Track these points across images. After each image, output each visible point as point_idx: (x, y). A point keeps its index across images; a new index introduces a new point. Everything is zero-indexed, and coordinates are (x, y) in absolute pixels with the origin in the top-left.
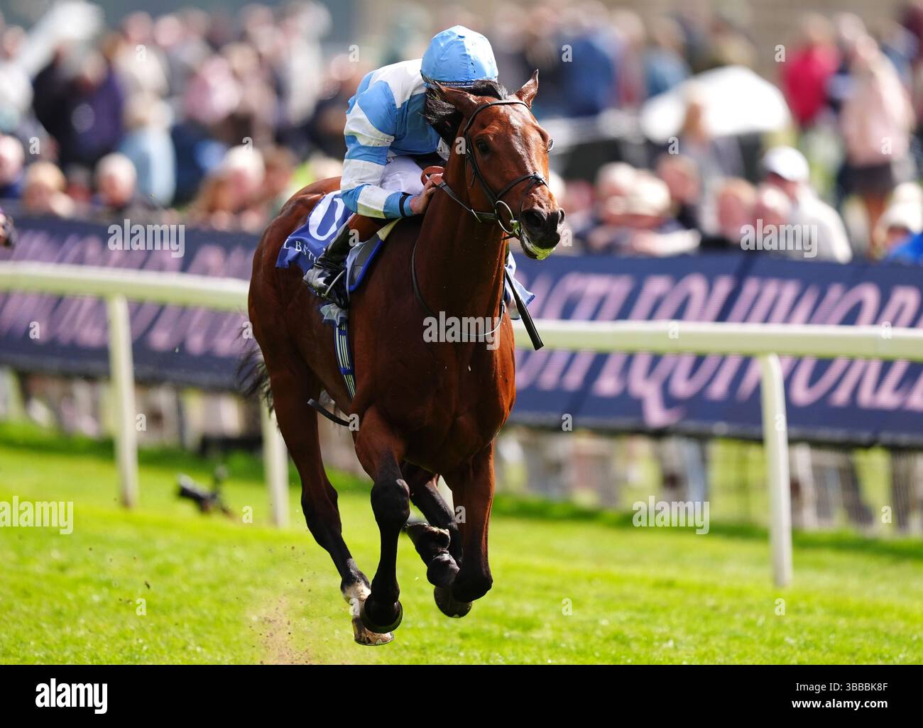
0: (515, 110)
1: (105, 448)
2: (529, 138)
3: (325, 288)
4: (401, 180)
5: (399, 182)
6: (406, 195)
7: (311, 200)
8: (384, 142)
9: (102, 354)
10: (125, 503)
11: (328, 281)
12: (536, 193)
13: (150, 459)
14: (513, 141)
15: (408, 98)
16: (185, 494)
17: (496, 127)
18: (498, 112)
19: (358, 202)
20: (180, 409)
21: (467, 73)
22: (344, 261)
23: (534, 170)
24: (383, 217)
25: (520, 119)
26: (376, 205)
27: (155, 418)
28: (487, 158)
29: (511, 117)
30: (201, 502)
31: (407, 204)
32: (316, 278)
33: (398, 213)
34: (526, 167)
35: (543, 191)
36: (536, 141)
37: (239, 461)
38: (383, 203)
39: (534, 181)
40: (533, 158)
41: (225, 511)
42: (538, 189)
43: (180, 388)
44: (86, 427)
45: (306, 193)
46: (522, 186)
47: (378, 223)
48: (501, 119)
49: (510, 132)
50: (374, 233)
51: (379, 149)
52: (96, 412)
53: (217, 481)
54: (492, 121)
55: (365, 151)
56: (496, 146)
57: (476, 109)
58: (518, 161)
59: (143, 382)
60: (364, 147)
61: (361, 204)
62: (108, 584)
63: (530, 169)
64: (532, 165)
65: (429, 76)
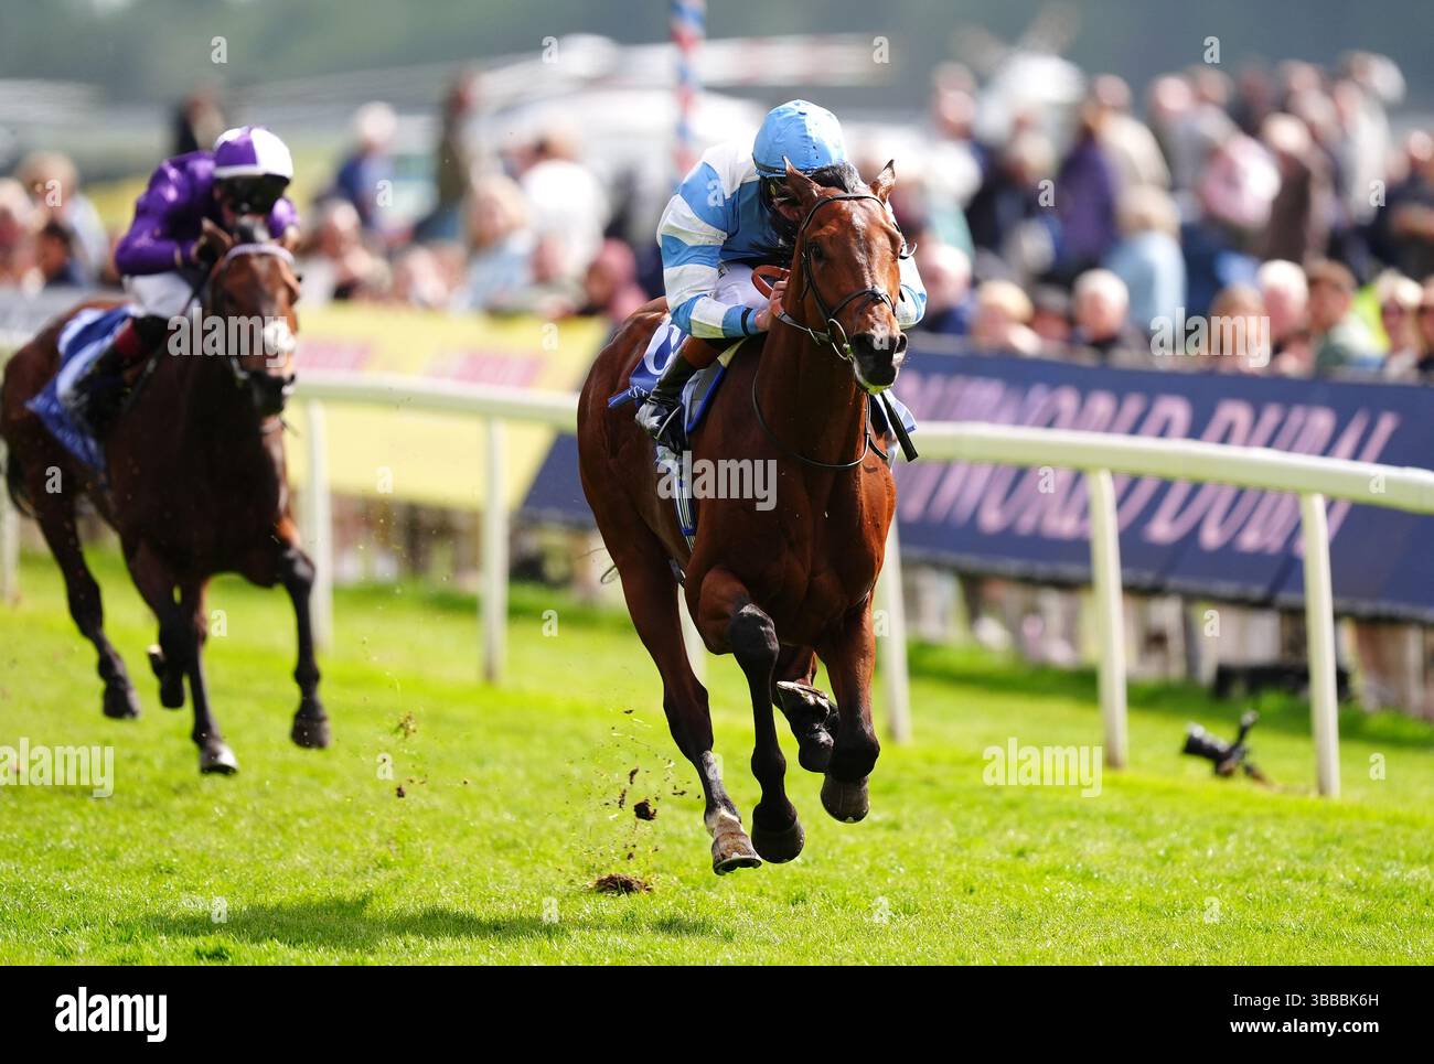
0: (862, 206)
1: (1083, 683)
2: (872, 243)
3: (658, 429)
4: (738, 292)
5: (736, 295)
6: (748, 310)
7: (650, 319)
8: (715, 237)
9: (1080, 549)
10: (1111, 762)
11: (661, 422)
12: (872, 313)
13: (1144, 699)
14: (852, 245)
15: (737, 186)
16: (1194, 748)
17: (833, 228)
18: (840, 208)
19: (692, 317)
20: (1189, 629)
21: (807, 160)
22: (679, 394)
23: (874, 283)
24: (721, 335)
25: (865, 218)
26: (714, 321)
27: (1154, 641)
28: (821, 265)
29: (854, 215)
30: (1219, 760)
31: (749, 320)
32: (648, 418)
33: (741, 332)
34: (864, 279)
35: (881, 310)
36: (881, 247)
37: (1272, 701)
38: (721, 317)
39: (871, 297)
40: (875, 267)
41: (1252, 773)
42: (875, 308)
43: (1190, 599)
44: (1059, 653)
45: (644, 312)
46: (857, 303)
47: (717, 345)
48: (842, 217)
49: (850, 234)
50: (714, 358)
51: (710, 249)
52: (1071, 635)
53: (1243, 732)
54: (830, 219)
55: (694, 253)
56: (830, 250)
57: (815, 204)
58: (856, 271)
59: (1135, 591)
60: (694, 248)
61: (695, 321)
62: (1087, 876)
63: (869, 283)
64: (872, 277)
65: (762, 161)
